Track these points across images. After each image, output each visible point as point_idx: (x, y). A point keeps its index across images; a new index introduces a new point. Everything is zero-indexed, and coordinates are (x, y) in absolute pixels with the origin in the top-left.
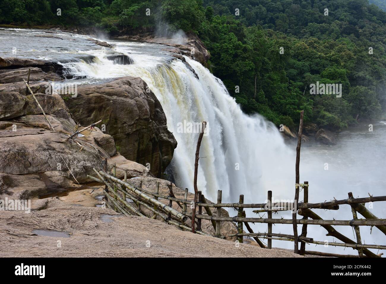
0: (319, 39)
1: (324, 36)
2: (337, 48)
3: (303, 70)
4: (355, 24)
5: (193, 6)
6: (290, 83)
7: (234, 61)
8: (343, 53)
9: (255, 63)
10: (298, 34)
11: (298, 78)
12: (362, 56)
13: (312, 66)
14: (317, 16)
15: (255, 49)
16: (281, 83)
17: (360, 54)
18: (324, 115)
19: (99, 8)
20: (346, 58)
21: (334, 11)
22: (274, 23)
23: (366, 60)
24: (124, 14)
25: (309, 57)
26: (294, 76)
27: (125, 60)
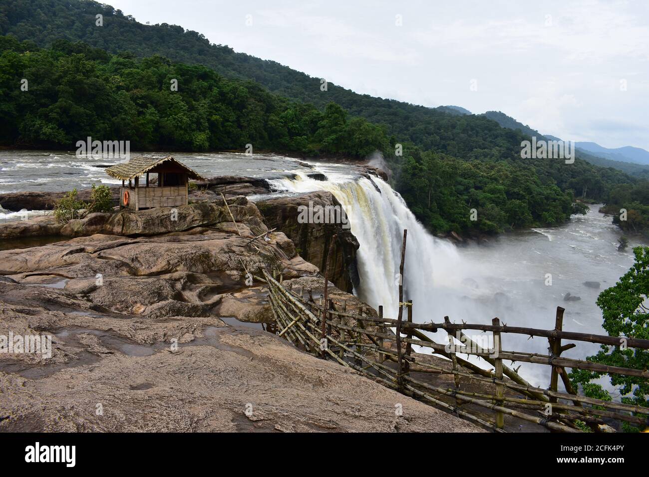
0: (483, 161)
1: (487, 159)
2: (496, 168)
3: (469, 186)
4: (512, 150)
5: (379, 135)
6: (458, 197)
7: (413, 179)
8: (502, 173)
9: (430, 181)
10: (465, 158)
11: (465, 193)
12: (517, 176)
13: (476, 183)
14: (481, 143)
15: (429, 170)
16: (451, 196)
17: (515, 174)
18: (486, 223)
19: (305, 137)
20: (503, 177)
21: (494, 139)
22: (446, 149)
23: (520, 179)
24: (325, 142)
25: (473, 176)
26: (461, 191)
27: (320, 177)
